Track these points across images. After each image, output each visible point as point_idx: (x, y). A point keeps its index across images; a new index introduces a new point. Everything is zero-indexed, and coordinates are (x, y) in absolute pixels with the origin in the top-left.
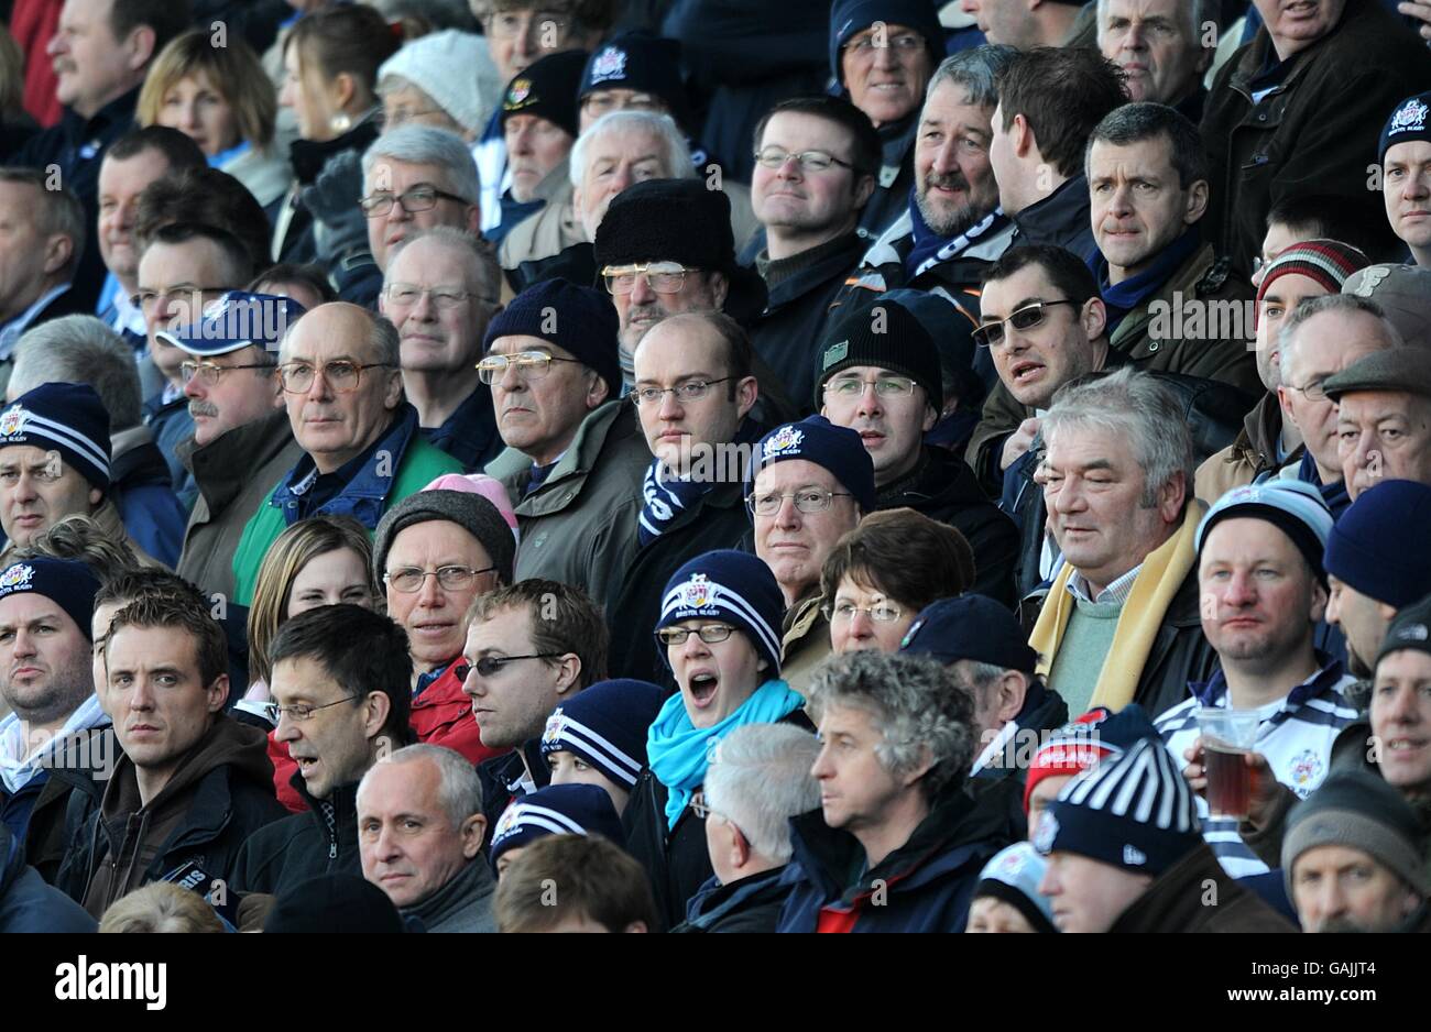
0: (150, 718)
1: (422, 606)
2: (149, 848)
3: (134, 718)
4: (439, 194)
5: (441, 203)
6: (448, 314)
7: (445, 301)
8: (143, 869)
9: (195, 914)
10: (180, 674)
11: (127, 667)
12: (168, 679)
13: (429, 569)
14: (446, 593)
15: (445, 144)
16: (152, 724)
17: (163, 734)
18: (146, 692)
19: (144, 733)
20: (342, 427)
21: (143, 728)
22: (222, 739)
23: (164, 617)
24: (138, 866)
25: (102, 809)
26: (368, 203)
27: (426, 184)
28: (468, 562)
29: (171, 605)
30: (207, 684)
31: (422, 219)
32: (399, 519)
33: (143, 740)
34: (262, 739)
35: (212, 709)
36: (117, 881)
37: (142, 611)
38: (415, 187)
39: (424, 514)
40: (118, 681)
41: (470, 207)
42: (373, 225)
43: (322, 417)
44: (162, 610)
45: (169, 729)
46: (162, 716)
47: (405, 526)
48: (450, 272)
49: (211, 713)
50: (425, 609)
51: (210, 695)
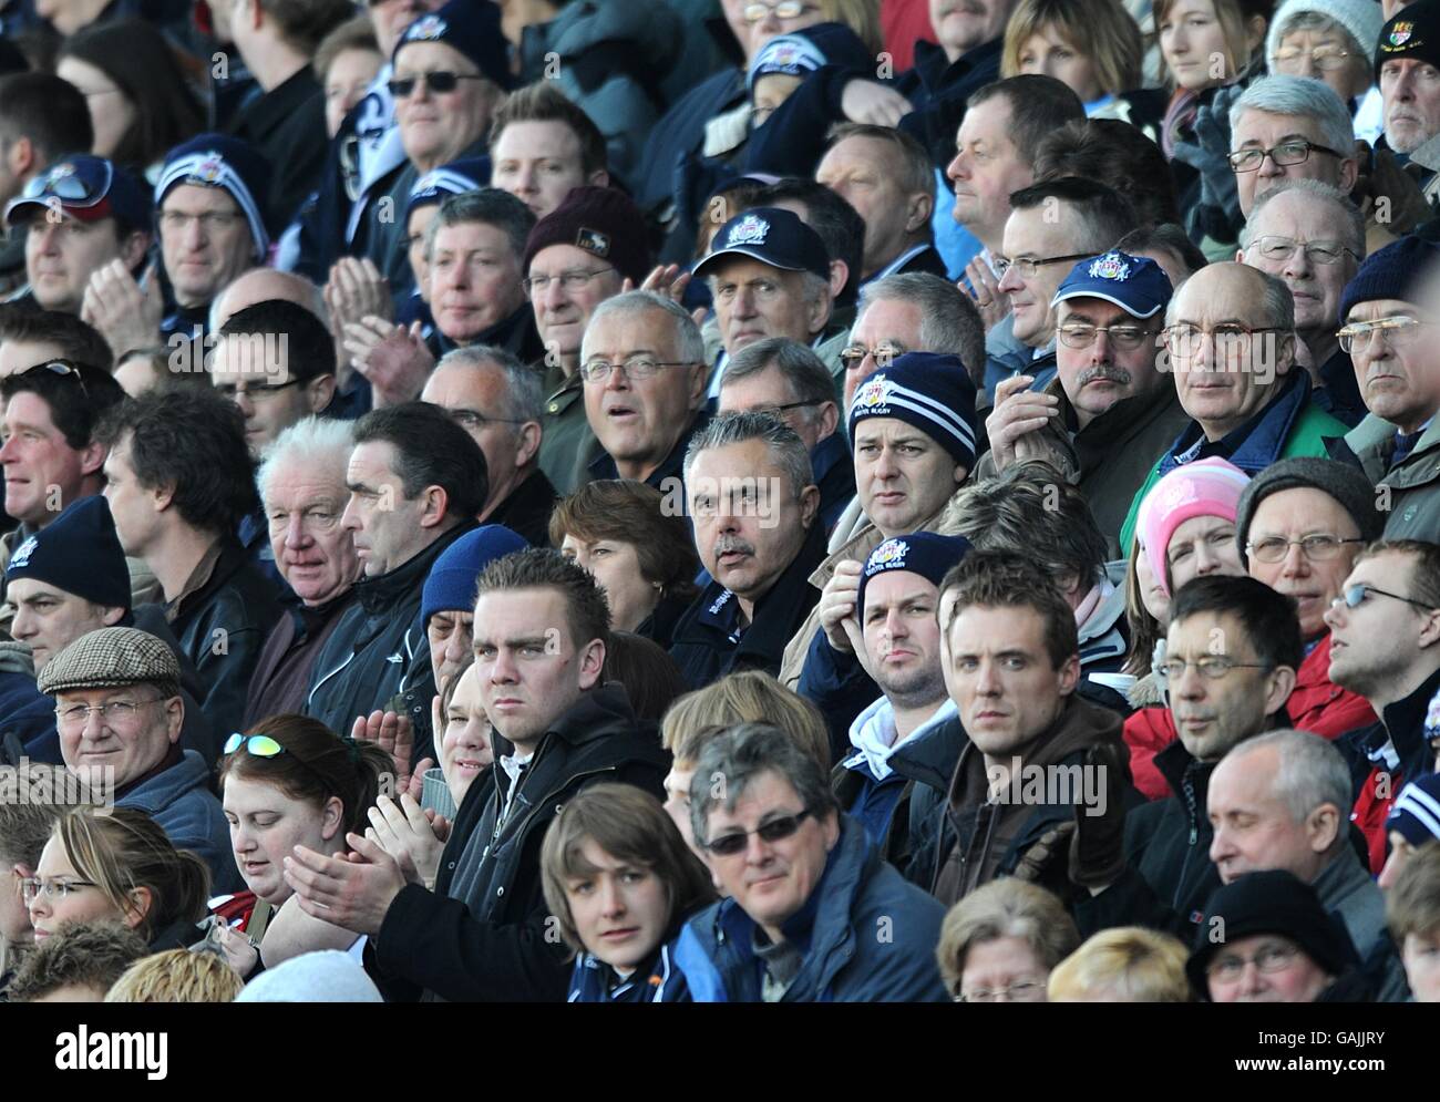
0: (997, 704)
1: (1286, 576)
2: (1001, 841)
3: (981, 705)
4: (1311, 147)
5: (1313, 156)
6: (1324, 270)
7: (1320, 256)
8: (995, 863)
9: (1043, 913)
10: (1027, 656)
11: (971, 651)
12: (1015, 662)
13: (1293, 538)
14: (1312, 563)
15: (1317, 94)
16: (1000, 709)
17: (1011, 721)
18: (993, 677)
19: (991, 720)
20: (1230, 392)
21: (991, 714)
22: (1076, 724)
23: (1010, 597)
24: (990, 860)
25: (948, 800)
26: (1236, 158)
27: (1298, 136)
28: (1334, 530)
29: (1017, 584)
30: (1057, 665)
31: (1293, 172)
32: (1262, 487)
33: (990, 727)
34: (1116, 723)
35: (1063, 692)
36: (966, 877)
37: (985, 590)
38: (1287, 139)
39: (1287, 481)
40: (962, 665)
41: (1344, 160)
42: (1243, 180)
43: (1208, 382)
44: (1007, 589)
45: (1018, 715)
46: (1010, 701)
47: (1267, 494)
48: (1324, 226)
49: (1062, 697)
50: (1289, 579)
51: (1061, 677)
